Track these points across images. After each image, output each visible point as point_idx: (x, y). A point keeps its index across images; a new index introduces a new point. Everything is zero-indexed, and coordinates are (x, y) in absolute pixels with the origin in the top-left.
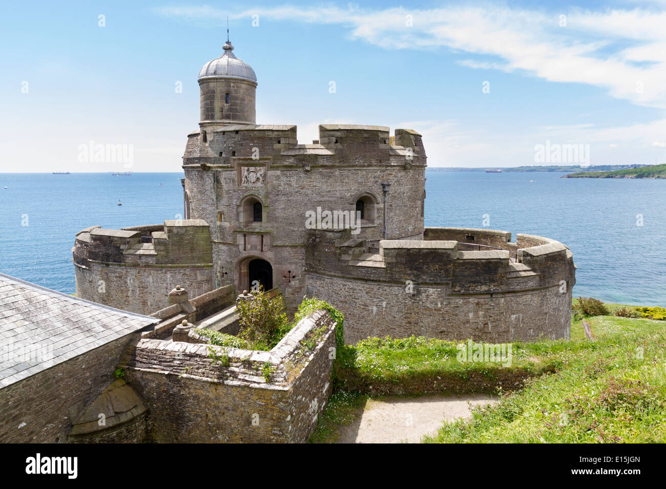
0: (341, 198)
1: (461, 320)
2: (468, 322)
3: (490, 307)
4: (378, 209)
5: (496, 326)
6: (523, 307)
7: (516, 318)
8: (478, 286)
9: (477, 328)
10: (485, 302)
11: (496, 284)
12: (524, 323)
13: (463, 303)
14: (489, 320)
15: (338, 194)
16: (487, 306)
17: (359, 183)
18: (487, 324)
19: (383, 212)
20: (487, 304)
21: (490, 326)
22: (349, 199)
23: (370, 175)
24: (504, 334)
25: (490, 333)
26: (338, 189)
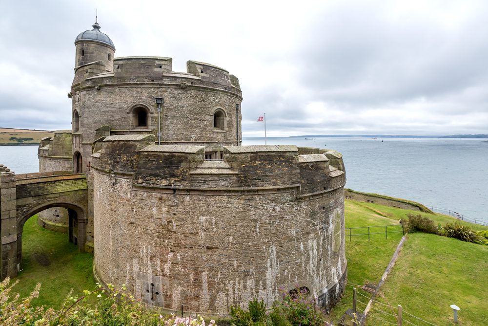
0: (120, 109)
1: (146, 214)
2: (152, 217)
3: (174, 204)
4: (152, 118)
5: (181, 226)
6: (217, 209)
7: (206, 221)
8: (158, 179)
9: (161, 225)
10: (168, 198)
11: (177, 179)
12: (218, 228)
13: (147, 196)
14: (173, 218)
15: (117, 106)
16: (170, 203)
17: (135, 97)
18: (171, 222)
19: (157, 120)
20: (170, 200)
21: (174, 225)
22: (126, 109)
23: (144, 91)
24: (191, 236)
25: (175, 232)
26: (117, 102)
